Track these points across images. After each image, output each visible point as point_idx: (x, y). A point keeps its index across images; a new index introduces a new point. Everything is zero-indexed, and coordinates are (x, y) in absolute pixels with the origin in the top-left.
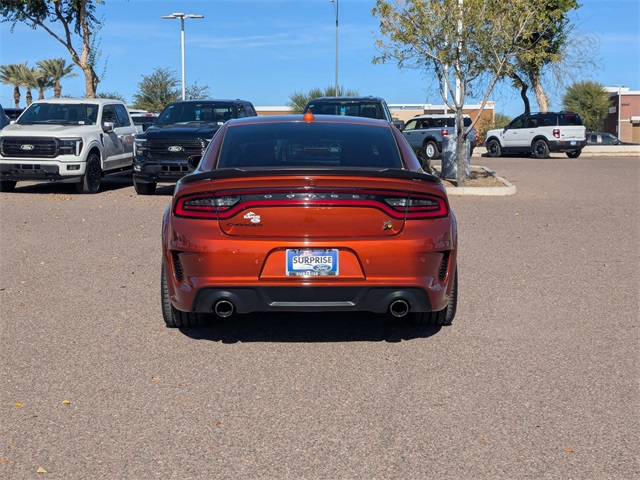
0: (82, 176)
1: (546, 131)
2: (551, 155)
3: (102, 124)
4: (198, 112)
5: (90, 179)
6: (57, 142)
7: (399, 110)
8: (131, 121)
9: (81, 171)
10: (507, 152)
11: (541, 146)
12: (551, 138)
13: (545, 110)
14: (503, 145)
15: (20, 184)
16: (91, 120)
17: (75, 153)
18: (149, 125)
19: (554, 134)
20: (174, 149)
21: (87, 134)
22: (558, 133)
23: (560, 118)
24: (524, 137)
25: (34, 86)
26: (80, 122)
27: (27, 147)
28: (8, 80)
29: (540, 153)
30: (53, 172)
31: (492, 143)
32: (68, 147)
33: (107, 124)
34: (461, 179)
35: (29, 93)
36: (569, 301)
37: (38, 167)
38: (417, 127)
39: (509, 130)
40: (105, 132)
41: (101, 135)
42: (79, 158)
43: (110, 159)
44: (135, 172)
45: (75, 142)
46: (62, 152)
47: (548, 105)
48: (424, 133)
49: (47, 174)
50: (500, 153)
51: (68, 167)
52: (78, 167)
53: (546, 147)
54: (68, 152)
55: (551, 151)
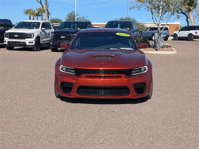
0: (34, 46)
1: (193, 32)
2: (195, 40)
3: (41, 28)
4: (72, 25)
5: (36, 46)
6: (25, 34)
7: (149, 24)
8: (52, 28)
9: (33, 44)
10: (180, 39)
11: (191, 37)
12: (194, 34)
13: (193, 25)
14: (178, 36)
15: (15, 48)
16: (37, 27)
17: (31, 38)
18: (56, 29)
19: (195, 33)
20: (63, 37)
21: (36, 32)
22: (197, 33)
23: (198, 28)
24: (185, 34)
25: (35, 16)
26: (34, 28)
27: (16, 36)
28: (27, 14)
29: (190, 39)
30: (24, 44)
31: (175, 36)
32: (29, 36)
33: (43, 29)
34: (159, 48)
35: (33, 18)
36: (175, 97)
37: (19, 42)
38: (150, 30)
39: (181, 31)
40: (42, 31)
41: (41, 32)
42: (33, 40)
43: (44, 40)
44: (50, 44)
45: (31, 34)
46: (27, 38)
47: (194, 23)
48: (152, 32)
49: (22, 45)
50: (177, 39)
51: (29, 43)
52: (32, 43)
53: (192, 37)
54: (29, 38)
55: (194, 38)
